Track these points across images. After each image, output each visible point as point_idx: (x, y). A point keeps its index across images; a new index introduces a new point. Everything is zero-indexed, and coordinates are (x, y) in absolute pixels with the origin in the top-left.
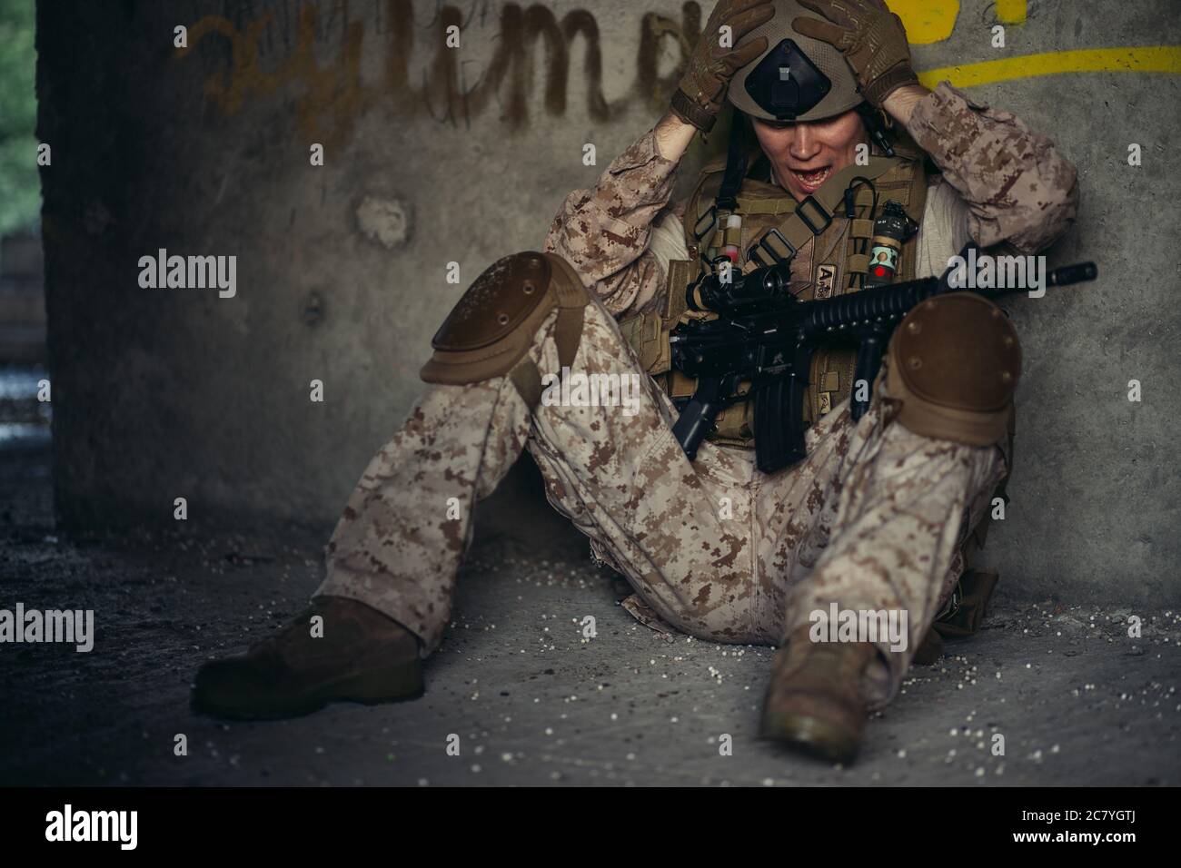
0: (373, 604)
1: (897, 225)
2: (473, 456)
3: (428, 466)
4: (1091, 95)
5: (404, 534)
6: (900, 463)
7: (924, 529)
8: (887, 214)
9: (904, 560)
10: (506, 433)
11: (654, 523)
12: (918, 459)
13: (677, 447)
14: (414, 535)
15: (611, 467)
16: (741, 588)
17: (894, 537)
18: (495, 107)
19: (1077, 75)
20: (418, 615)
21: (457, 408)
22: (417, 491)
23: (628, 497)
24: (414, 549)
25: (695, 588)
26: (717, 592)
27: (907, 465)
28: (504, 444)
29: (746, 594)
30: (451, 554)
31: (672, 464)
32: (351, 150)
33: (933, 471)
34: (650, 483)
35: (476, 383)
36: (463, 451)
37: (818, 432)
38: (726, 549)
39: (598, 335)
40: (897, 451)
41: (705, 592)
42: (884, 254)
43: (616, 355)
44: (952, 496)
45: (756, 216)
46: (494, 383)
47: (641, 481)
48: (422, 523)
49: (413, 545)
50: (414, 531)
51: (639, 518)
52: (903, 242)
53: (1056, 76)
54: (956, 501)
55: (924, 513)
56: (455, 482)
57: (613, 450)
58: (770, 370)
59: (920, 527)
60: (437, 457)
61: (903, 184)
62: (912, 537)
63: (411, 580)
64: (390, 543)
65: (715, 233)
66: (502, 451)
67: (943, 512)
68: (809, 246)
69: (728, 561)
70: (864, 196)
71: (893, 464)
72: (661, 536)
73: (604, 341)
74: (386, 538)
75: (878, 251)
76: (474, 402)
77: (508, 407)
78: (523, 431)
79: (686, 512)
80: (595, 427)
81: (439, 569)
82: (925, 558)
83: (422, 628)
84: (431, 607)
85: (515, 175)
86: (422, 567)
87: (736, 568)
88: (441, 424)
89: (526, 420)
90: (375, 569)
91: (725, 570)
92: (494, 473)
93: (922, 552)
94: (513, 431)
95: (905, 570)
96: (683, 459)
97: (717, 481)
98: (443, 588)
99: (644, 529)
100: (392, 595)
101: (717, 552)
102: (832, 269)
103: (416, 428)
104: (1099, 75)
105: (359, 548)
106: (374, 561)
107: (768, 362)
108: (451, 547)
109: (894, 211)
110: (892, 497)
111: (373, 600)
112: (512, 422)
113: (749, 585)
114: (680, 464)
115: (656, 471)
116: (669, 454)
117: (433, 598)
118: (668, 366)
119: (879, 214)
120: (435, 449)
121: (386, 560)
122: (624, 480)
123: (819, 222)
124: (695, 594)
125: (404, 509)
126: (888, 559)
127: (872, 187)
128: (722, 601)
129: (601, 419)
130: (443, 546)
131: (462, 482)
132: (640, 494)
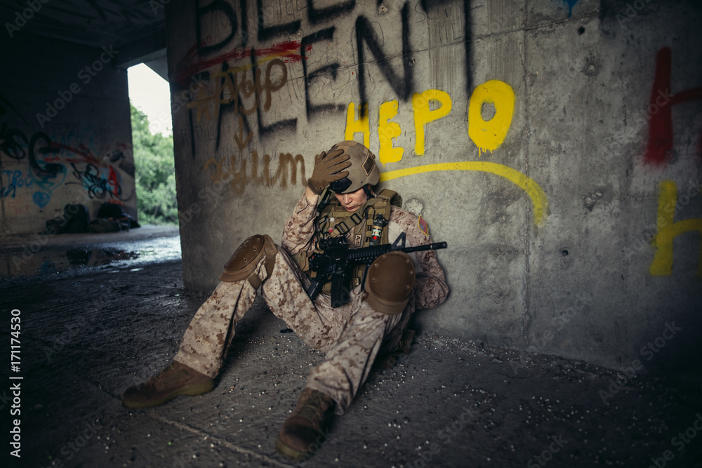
0: (189, 366)
1: (380, 222)
2: (231, 310)
3: (216, 312)
4: (444, 177)
5: (204, 338)
6: (363, 320)
7: (363, 351)
8: (377, 218)
9: (352, 363)
10: (246, 299)
11: (302, 322)
12: (368, 319)
13: (308, 299)
14: (207, 339)
15: (285, 306)
16: (331, 341)
17: (350, 354)
18: (279, 182)
19: (440, 171)
20: (206, 368)
21: (228, 291)
22: (211, 322)
23: (291, 315)
24: (207, 344)
25: (317, 340)
26: (323, 342)
27: (365, 321)
28: (245, 303)
29: (332, 343)
30: (220, 346)
31: (306, 304)
32: (245, 194)
33: (373, 325)
34: (300, 310)
35: (236, 282)
36: (227, 308)
37: (354, 294)
38: (325, 331)
39: (280, 263)
40: (363, 314)
41: (320, 342)
42: (376, 232)
43: (287, 270)
44: (377, 337)
45: (339, 218)
46: (242, 282)
47: (296, 309)
48: (211, 333)
49: (206, 342)
50: (207, 337)
51: (296, 321)
52: (383, 227)
53: (434, 172)
54: (379, 338)
55: (364, 344)
56: (223, 319)
57: (286, 301)
58: (337, 272)
59: (361, 350)
60: (219, 309)
61: (383, 207)
62: (357, 354)
63: (204, 356)
64: (199, 341)
65: (326, 223)
66: (245, 305)
67: (372, 344)
68: (353, 228)
69: (326, 333)
70: (371, 211)
71: (360, 319)
72: (304, 326)
73: (283, 265)
74: (198, 339)
75: (374, 230)
76: (234, 289)
77: (247, 290)
78: (253, 297)
79: (312, 318)
80: (279, 294)
81: (215, 351)
82: (361, 363)
83: (208, 372)
84: (211, 365)
85: (284, 201)
86: (209, 351)
87: (329, 335)
88: (223, 296)
89: (254, 294)
90: (192, 351)
91: (326, 336)
92: (242, 312)
93: (360, 360)
94: (249, 298)
95: (353, 368)
96: (310, 303)
97: (323, 307)
98: (217, 358)
99: (298, 324)
100: (197, 362)
101: (322, 331)
102: (360, 236)
103: (214, 297)
104: (447, 171)
105: (188, 343)
106: (192, 349)
107: (336, 270)
108: (220, 343)
109: (380, 217)
110: (354, 336)
111: (190, 364)
112: (248, 295)
113: (333, 340)
114: (309, 304)
115: (301, 306)
116: (305, 301)
117: (213, 362)
118: (308, 269)
119: (375, 218)
120: (219, 306)
121: (196, 348)
122: (291, 310)
123: (358, 221)
124: (317, 342)
125: (205, 328)
126: (345, 364)
127: (374, 208)
128: (325, 345)
129: (281, 291)
130: (217, 343)
131: (226, 319)
132: (297, 313)
